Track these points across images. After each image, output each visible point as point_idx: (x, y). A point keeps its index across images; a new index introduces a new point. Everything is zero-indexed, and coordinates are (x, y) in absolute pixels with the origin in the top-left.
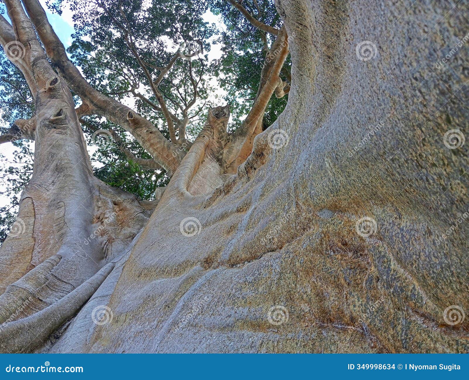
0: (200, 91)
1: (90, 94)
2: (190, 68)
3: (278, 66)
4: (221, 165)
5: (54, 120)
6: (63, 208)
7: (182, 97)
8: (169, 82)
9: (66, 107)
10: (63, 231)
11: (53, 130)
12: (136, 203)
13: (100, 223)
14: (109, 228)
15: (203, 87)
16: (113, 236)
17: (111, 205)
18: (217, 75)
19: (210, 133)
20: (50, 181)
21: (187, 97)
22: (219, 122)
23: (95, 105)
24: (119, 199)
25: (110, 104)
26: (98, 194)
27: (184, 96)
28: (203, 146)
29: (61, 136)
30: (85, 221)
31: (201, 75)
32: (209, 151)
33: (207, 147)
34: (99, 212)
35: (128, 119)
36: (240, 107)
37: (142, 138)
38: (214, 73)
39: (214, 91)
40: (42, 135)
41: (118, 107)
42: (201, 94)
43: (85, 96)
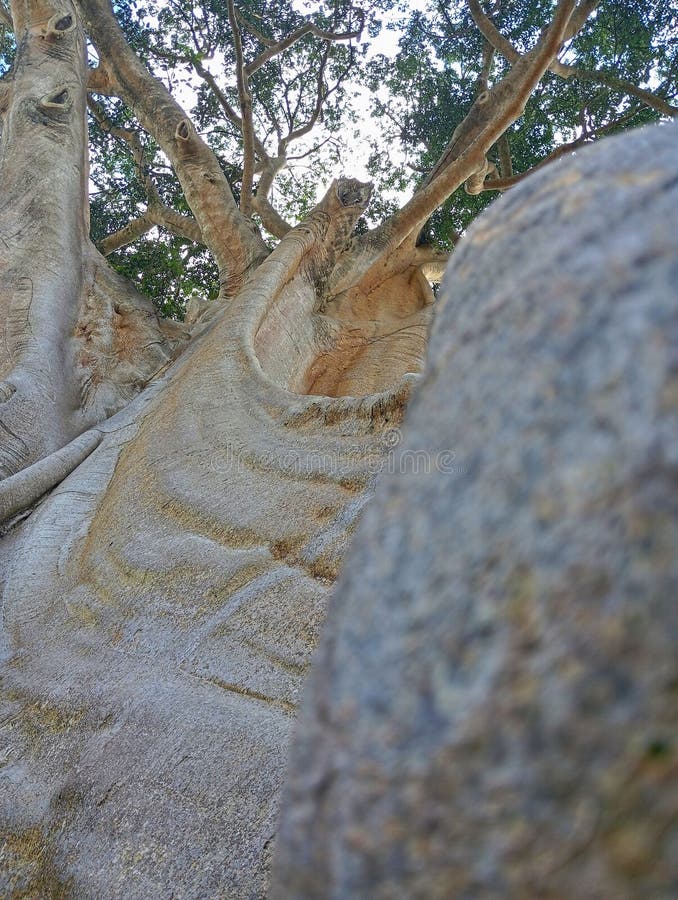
0: (328, 111)
1: (118, 54)
2: (325, 57)
3: (492, 133)
4: (319, 295)
5: (49, 108)
6: (30, 291)
7: (288, 108)
8: (275, 70)
9: (73, 84)
10: (22, 338)
11: (40, 126)
12: (154, 323)
13: (83, 339)
14: (100, 356)
15: (337, 106)
16: (103, 371)
17: (110, 312)
18: (374, 88)
19: (320, 227)
20: (15, 230)
21: (299, 113)
22: (344, 212)
23: (121, 80)
24: (126, 304)
25: (150, 90)
26: (92, 282)
27: (292, 111)
28: (300, 251)
29: (52, 145)
30: (63, 330)
31: (341, 79)
32: (307, 263)
33: (308, 253)
34: (86, 318)
35: (177, 135)
36: (392, 171)
37: (193, 185)
38: (370, 80)
39: (355, 122)
40: (19, 131)
41: (164, 102)
42: (326, 117)
43: (108, 55)
